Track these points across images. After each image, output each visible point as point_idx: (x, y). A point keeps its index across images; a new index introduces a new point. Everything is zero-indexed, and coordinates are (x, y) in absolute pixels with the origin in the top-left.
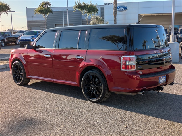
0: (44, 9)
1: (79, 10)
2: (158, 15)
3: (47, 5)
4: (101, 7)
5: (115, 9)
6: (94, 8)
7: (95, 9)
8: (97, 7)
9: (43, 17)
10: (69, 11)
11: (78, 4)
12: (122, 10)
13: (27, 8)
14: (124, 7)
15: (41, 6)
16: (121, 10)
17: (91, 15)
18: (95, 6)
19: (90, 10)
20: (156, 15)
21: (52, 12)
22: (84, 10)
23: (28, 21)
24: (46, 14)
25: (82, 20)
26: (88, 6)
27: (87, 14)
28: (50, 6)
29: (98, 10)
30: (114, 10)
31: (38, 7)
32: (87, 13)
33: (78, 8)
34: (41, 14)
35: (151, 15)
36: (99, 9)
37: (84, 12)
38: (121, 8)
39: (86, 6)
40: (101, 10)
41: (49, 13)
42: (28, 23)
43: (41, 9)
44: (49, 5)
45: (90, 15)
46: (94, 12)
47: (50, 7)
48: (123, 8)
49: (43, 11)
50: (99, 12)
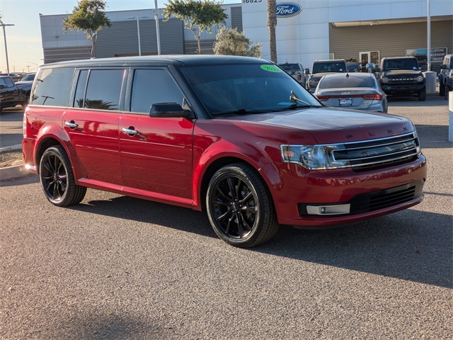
0: (88, 17)
1: (177, 16)
2: (376, 23)
3: (96, 5)
4: (232, 8)
5: (271, 12)
6: (215, 12)
7: (218, 13)
8: (223, 8)
9: (86, 38)
10: (159, 20)
11: (174, 3)
12: (287, 13)
13: (41, 16)
14: (291, 6)
15: (82, 10)
16: (284, 14)
17: (209, 29)
18: (218, 6)
19: (205, 16)
20: (371, 24)
21: (108, 24)
22: (190, 16)
23: (45, 49)
24: (93, 29)
25: (184, 41)
26: (199, 5)
27: (199, 27)
28: (103, 8)
29: (225, 16)
30: (270, 14)
31: (71, 13)
32: (199, 22)
33: (176, 12)
34: (81, 29)
35: (358, 24)
36: (228, 12)
37: (189, 22)
38: (285, 9)
39: (196, 6)
40: (232, 16)
41: (100, 28)
42: (45, 53)
43: (81, 18)
44: (102, 5)
45: (206, 29)
46: (217, 22)
47: (102, 10)
48: (289, 9)
49: (85, 21)
50: (228, 21)
